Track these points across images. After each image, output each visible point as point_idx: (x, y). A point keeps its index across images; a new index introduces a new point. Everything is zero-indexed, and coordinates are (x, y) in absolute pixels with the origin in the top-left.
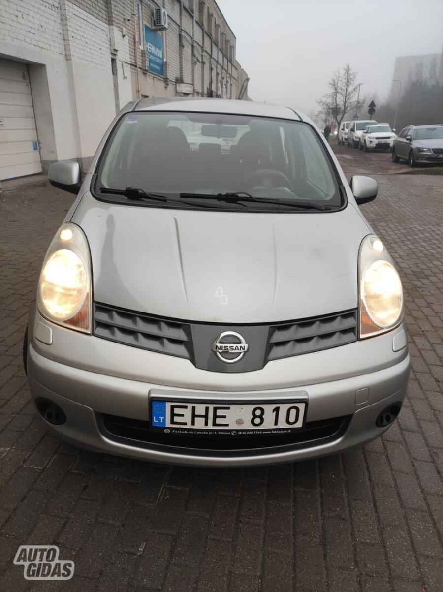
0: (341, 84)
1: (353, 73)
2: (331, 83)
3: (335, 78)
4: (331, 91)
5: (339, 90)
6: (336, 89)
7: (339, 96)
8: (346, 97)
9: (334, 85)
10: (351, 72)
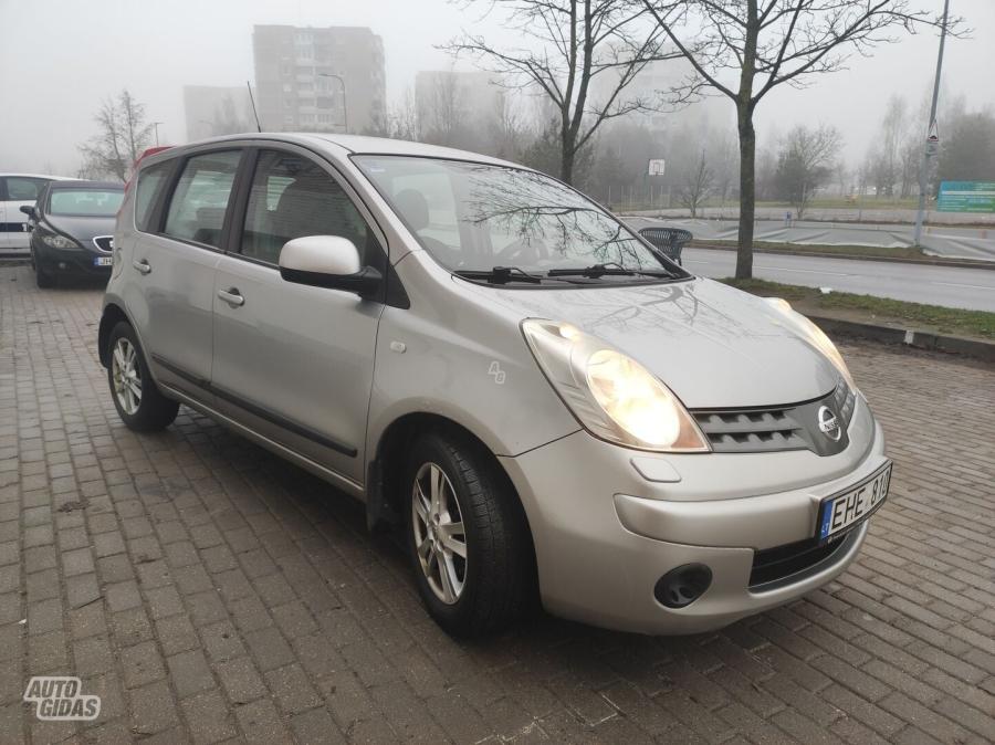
0: (120, 121)
1: (138, 106)
2: (100, 119)
3: (104, 109)
4: (103, 131)
5: (117, 131)
6: (111, 128)
7: (119, 141)
8: (133, 142)
9: (107, 122)
10: (132, 103)
